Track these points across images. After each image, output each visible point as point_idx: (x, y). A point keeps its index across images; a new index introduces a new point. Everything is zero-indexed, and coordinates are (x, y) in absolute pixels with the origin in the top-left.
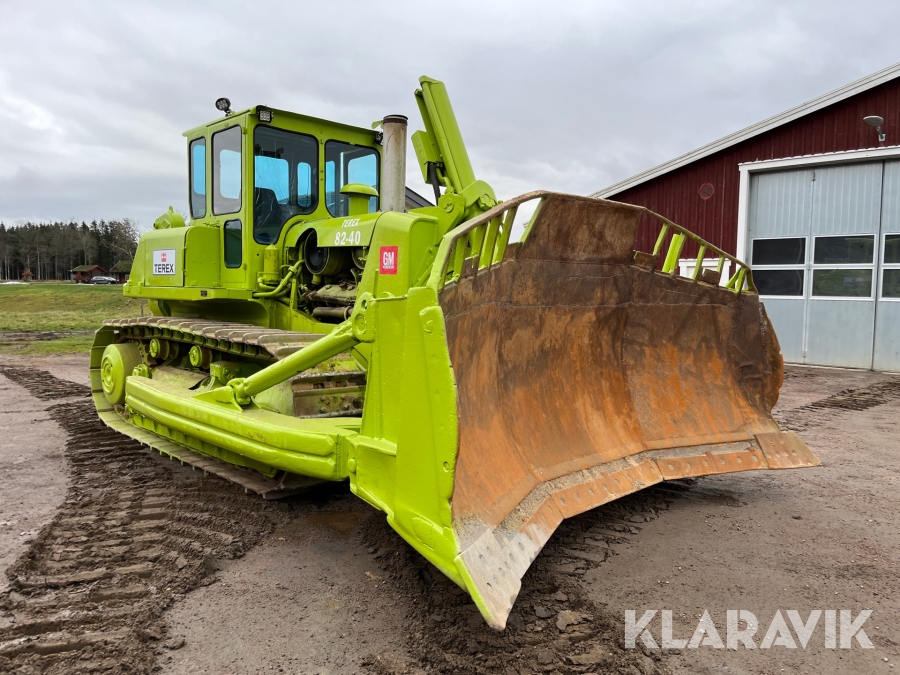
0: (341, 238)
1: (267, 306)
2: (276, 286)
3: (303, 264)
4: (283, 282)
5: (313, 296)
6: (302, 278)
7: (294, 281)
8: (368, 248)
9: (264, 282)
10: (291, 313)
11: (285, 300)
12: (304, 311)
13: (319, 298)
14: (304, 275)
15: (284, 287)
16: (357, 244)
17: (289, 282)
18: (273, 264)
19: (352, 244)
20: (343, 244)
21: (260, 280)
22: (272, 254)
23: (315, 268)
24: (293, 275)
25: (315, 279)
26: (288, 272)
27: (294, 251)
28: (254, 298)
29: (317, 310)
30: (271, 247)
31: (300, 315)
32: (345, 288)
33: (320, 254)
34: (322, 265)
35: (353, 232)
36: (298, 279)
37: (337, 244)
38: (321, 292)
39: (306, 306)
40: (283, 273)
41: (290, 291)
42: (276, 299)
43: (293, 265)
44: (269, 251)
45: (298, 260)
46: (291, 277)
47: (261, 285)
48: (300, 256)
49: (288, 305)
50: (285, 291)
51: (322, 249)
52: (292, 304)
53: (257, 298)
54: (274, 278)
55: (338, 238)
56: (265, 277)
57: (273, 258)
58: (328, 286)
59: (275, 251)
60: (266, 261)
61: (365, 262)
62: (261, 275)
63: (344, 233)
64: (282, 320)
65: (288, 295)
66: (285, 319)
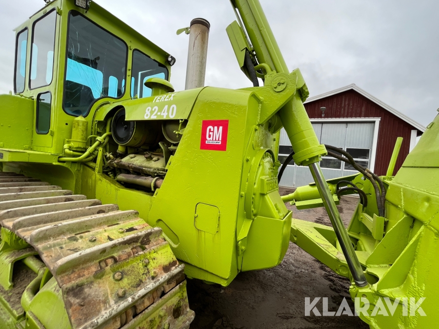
0: (152, 112)
1: (74, 169)
2: (84, 152)
3: (110, 136)
4: (90, 149)
5: (117, 164)
6: (108, 147)
7: (101, 149)
8: (186, 122)
9: (70, 148)
10: (96, 176)
11: (92, 164)
12: (108, 175)
13: (124, 166)
14: (111, 145)
15: (91, 154)
16: (172, 117)
17: (95, 149)
18: (80, 133)
19: (165, 118)
20: (154, 117)
21: (66, 146)
22: (81, 124)
23: (121, 140)
24: (100, 144)
25: (120, 149)
26: (95, 141)
27: (102, 124)
28: (59, 161)
29: (121, 177)
30: (80, 118)
31: (104, 180)
32: (150, 158)
33: (126, 128)
34: (127, 138)
35: (166, 107)
36: (105, 148)
37: (146, 118)
38: (125, 160)
39: (111, 171)
40: (91, 142)
41: (96, 157)
42: (83, 163)
43: (101, 136)
44: (78, 122)
45: (105, 132)
46: (99, 145)
47: (67, 151)
48: (108, 129)
49: (94, 169)
50: (91, 158)
51: (129, 122)
52: (97, 169)
53: (64, 162)
54: (81, 145)
55: (148, 112)
56: (72, 144)
57: (81, 127)
58: (132, 155)
59: (83, 122)
60: (74, 129)
61: (180, 136)
62: (69, 142)
63: (156, 108)
64: (87, 182)
65: (95, 160)
66: (90, 181)
